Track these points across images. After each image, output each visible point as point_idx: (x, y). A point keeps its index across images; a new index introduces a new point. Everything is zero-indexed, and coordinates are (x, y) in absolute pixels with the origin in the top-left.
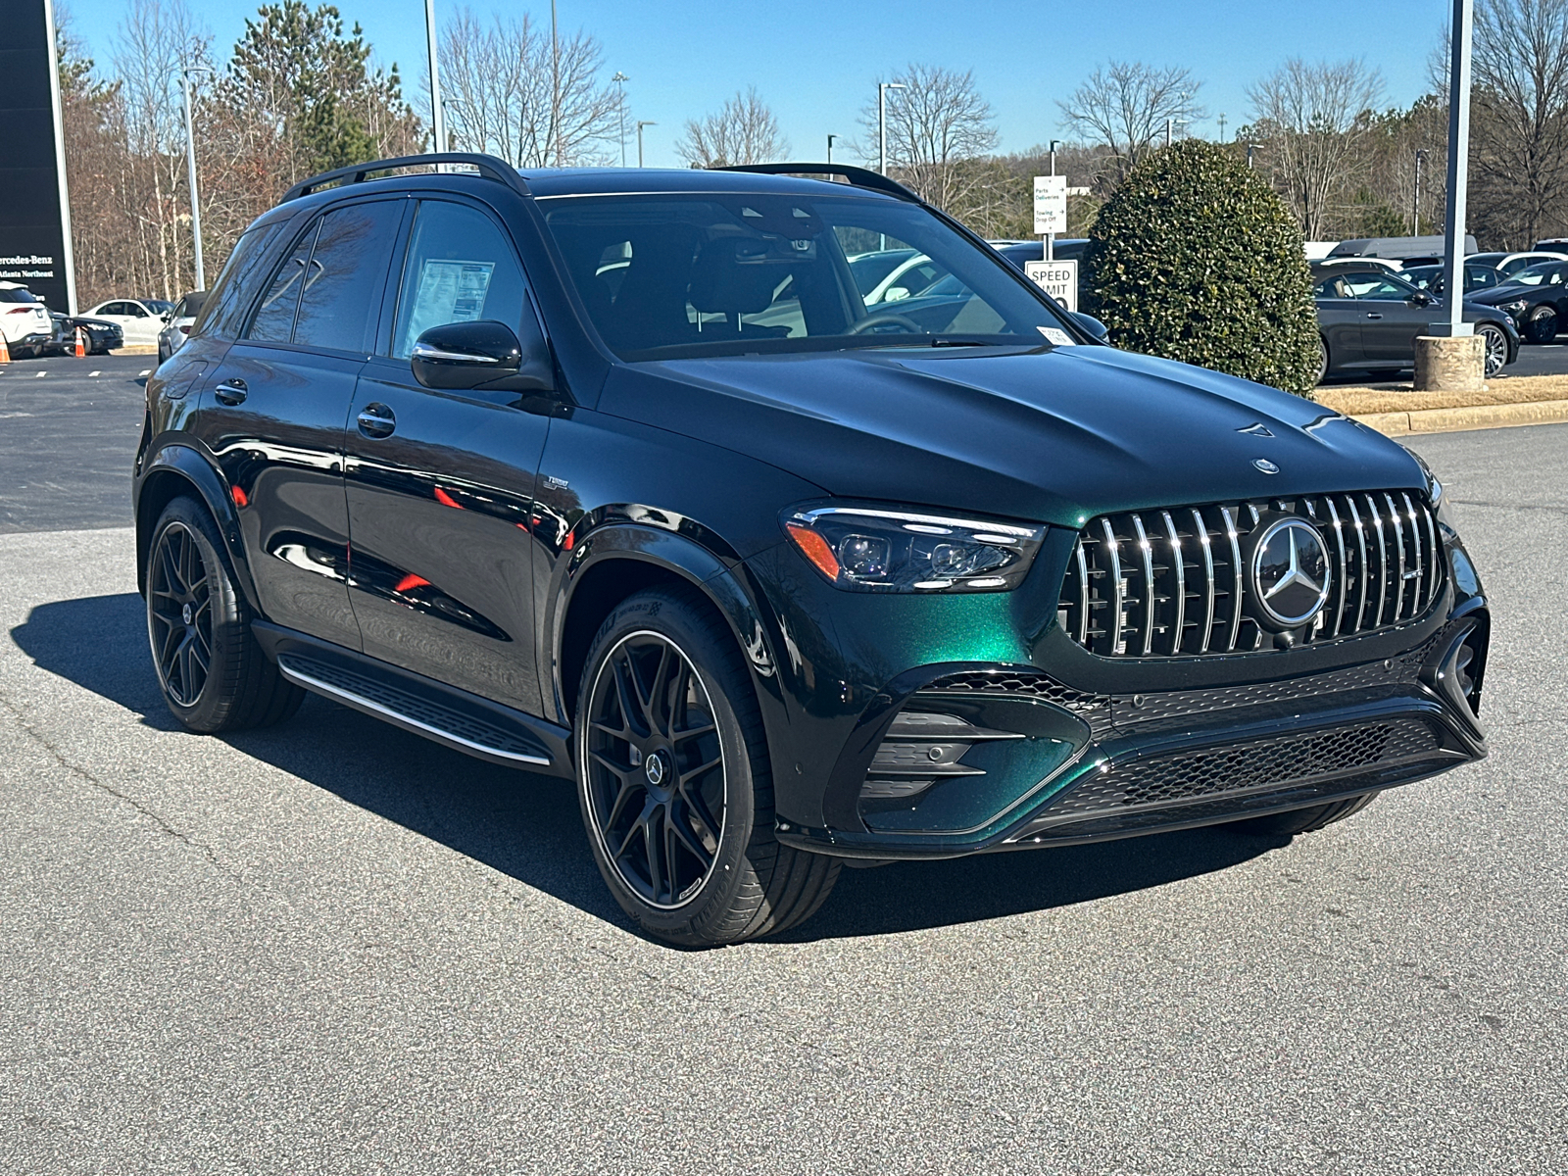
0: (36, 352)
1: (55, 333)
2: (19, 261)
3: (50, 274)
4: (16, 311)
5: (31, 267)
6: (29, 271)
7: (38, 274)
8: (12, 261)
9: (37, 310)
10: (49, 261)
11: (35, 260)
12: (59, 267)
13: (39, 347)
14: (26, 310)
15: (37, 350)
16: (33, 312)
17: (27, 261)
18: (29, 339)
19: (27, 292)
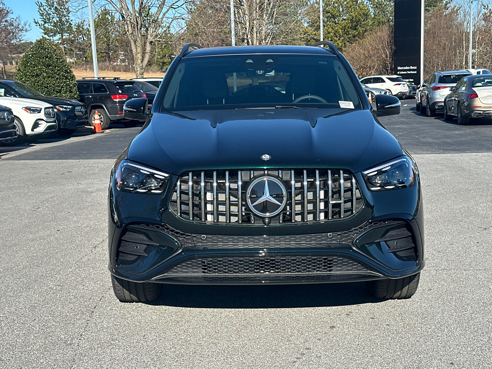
0: (404, 98)
1: (410, 92)
2: (407, 68)
3: (416, 72)
4: (396, 85)
5: (410, 70)
6: (409, 71)
7: (412, 72)
8: (405, 68)
9: (403, 84)
10: (416, 68)
11: (411, 68)
12: (418, 70)
13: (405, 96)
14: (399, 84)
15: (404, 97)
16: (402, 85)
17: (409, 68)
18: (399, 94)
19: (401, 78)
